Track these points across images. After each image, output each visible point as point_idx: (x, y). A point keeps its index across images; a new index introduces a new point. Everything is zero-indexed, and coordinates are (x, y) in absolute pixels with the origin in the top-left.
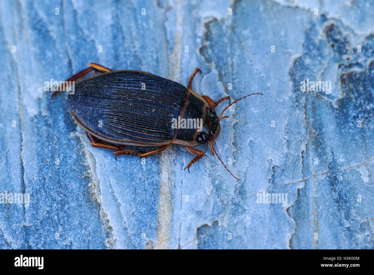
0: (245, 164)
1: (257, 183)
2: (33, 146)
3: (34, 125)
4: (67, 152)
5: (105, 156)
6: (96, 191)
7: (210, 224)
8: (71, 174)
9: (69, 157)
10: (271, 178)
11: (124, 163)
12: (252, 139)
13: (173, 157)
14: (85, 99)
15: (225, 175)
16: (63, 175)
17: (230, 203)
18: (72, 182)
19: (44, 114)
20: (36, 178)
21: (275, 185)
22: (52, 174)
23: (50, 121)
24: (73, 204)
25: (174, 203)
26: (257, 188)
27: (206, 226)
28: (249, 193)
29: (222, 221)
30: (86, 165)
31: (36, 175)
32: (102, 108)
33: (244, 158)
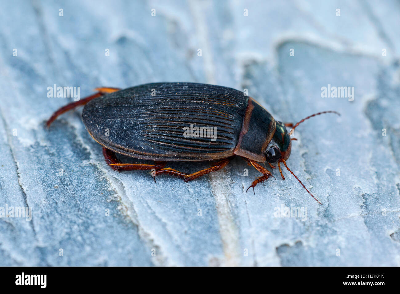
0: (325, 190)
1: (346, 208)
2: (34, 173)
3: (31, 154)
4: (81, 178)
5: (136, 180)
6: (129, 213)
7: (292, 244)
8: (91, 198)
9: (85, 183)
10: (363, 205)
11: (163, 185)
12: (329, 168)
13: (228, 181)
14: (109, 111)
15: (301, 199)
16: (81, 200)
17: (314, 224)
18: (95, 205)
19: (43, 143)
20: (44, 202)
21: (369, 211)
22: (65, 199)
23: (53, 151)
24: (100, 226)
25: (240, 222)
26: (347, 212)
27: (286, 245)
28: (336, 216)
29: (307, 240)
30: (111, 190)
31: (44, 199)
32: (134, 117)
33: (324, 184)
